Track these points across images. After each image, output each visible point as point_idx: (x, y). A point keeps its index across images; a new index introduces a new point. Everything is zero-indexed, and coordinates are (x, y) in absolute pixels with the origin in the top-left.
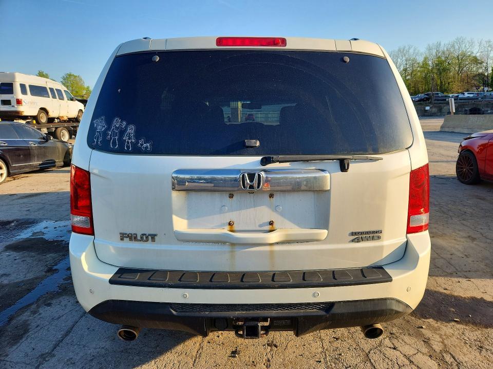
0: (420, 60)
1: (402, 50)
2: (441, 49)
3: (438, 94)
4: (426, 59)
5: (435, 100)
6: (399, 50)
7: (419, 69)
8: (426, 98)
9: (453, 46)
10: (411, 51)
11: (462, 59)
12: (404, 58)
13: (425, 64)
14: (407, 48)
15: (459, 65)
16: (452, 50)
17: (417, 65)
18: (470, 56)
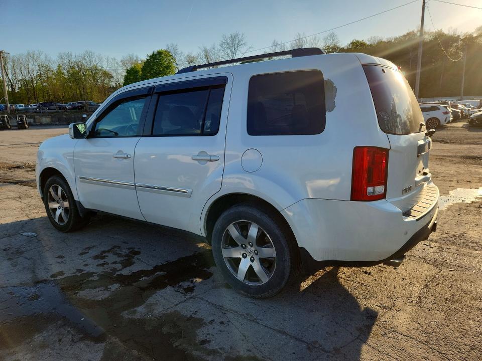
0: (54, 67)
1: (32, 55)
2: (74, 59)
3: (90, 103)
4: (59, 67)
5: (90, 108)
6: (29, 54)
7: (54, 77)
8: (80, 106)
9: (84, 58)
10: (43, 57)
11: (95, 71)
12: (36, 64)
13: (59, 72)
14: (37, 53)
15: (94, 77)
16: (84, 63)
17: (51, 73)
18: (101, 70)
